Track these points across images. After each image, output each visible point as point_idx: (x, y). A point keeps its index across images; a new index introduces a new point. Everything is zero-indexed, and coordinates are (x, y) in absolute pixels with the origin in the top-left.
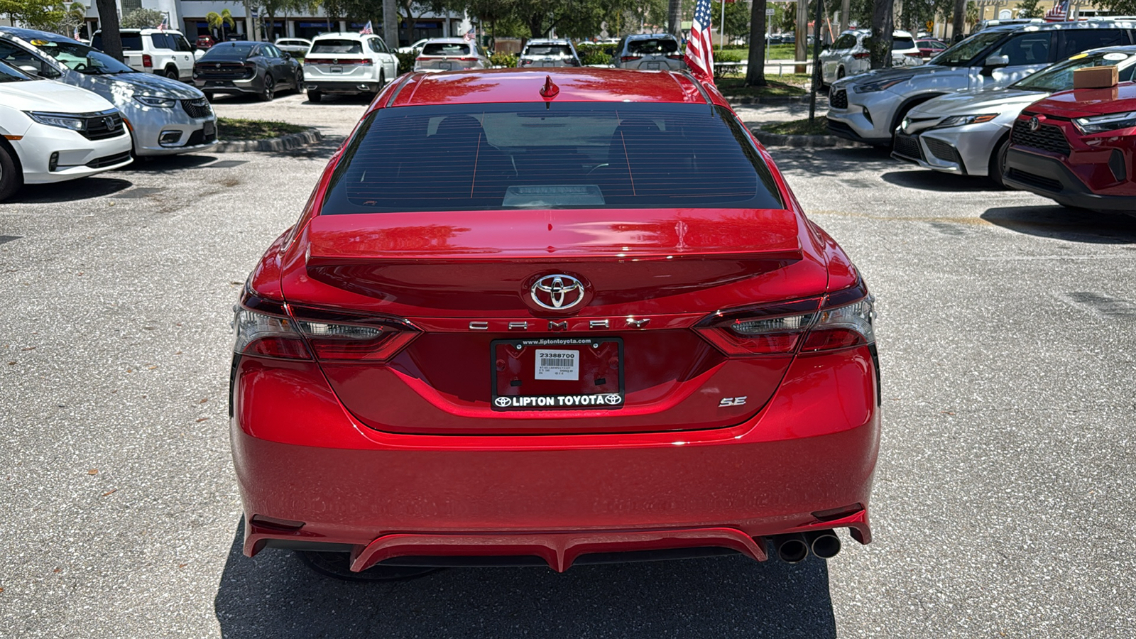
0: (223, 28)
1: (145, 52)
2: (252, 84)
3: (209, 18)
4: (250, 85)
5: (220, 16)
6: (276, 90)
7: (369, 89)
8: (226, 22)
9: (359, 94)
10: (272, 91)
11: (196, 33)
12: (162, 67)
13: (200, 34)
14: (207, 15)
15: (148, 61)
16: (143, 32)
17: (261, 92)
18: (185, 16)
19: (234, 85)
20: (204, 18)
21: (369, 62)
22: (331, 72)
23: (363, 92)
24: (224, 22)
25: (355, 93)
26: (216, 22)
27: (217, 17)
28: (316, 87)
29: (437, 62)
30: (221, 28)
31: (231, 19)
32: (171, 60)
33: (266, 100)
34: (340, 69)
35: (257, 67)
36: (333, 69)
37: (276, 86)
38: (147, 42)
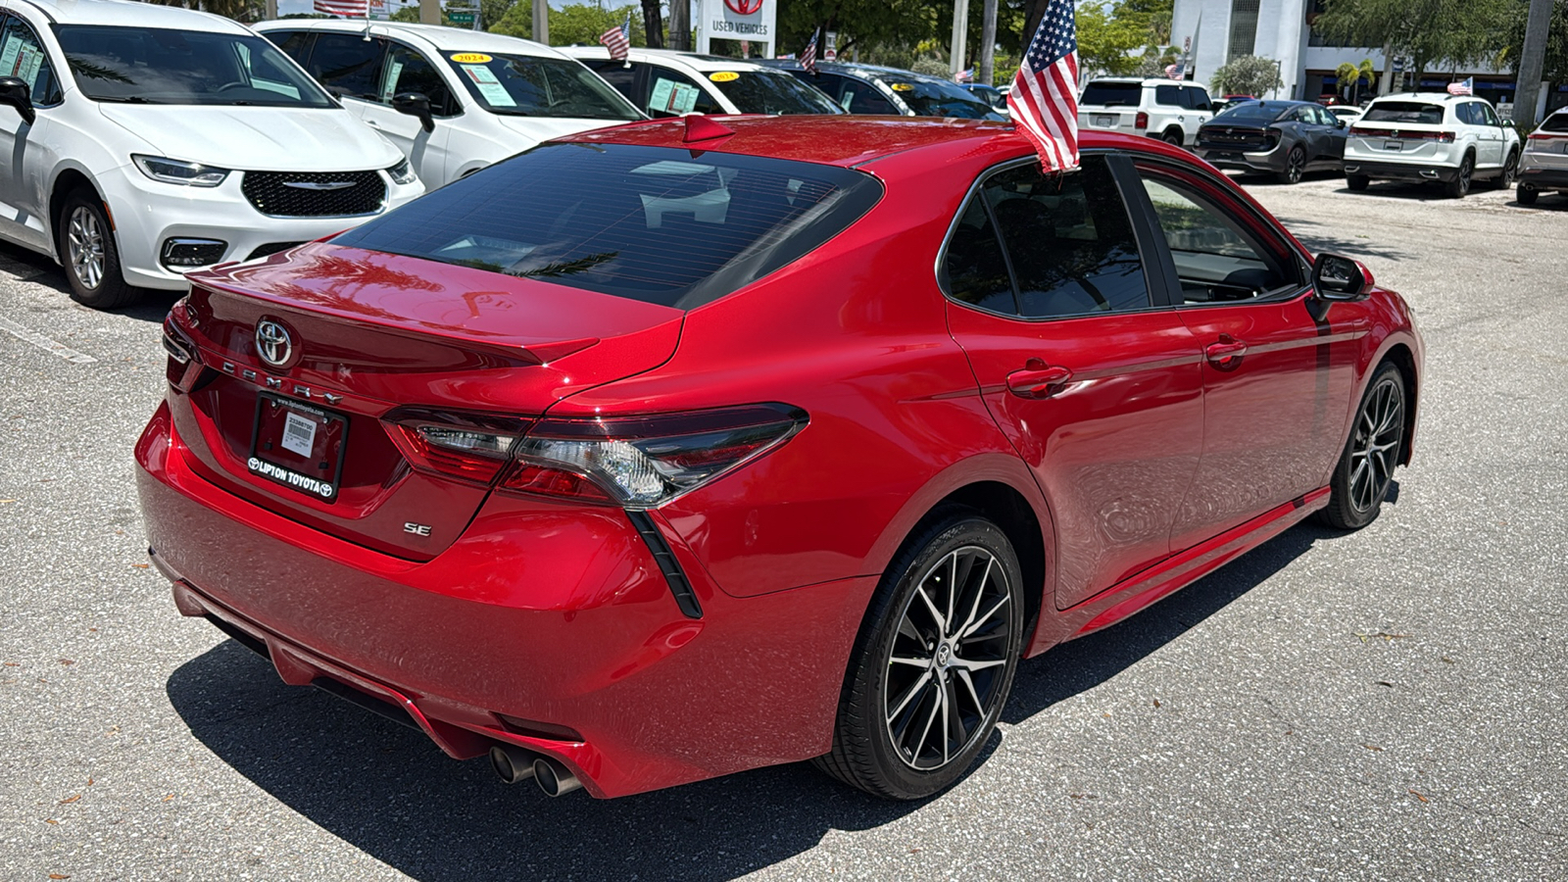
0: (1356, 86)
1: (1142, 108)
2: (1269, 159)
3: (1341, 72)
4: (1266, 161)
5: (1357, 69)
6: (1308, 169)
7: (1437, 177)
8: (1363, 77)
9: (1424, 183)
10: (1300, 170)
11: (1321, 90)
12: (1161, 129)
13: (1323, 93)
14: (1339, 66)
15: (1142, 121)
16: (1145, 83)
17: (1282, 171)
18: (1308, 68)
19: (1244, 158)
20: (1334, 71)
21: (1449, 137)
22: (1384, 149)
23: (1430, 181)
24: (1360, 77)
25: (1417, 181)
26: (1349, 77)
27: (1352, 69)
28: (1358, 168)
29: (1562, 142)
30: (1353, 86)
31: (1371, 74)
32: (1176, 121)
33: (1287, 182)
34: (1400, 145)
35: (1283, 137)
36: (1388, 144)
37: (1309, 164)
38: (1148, 96)
